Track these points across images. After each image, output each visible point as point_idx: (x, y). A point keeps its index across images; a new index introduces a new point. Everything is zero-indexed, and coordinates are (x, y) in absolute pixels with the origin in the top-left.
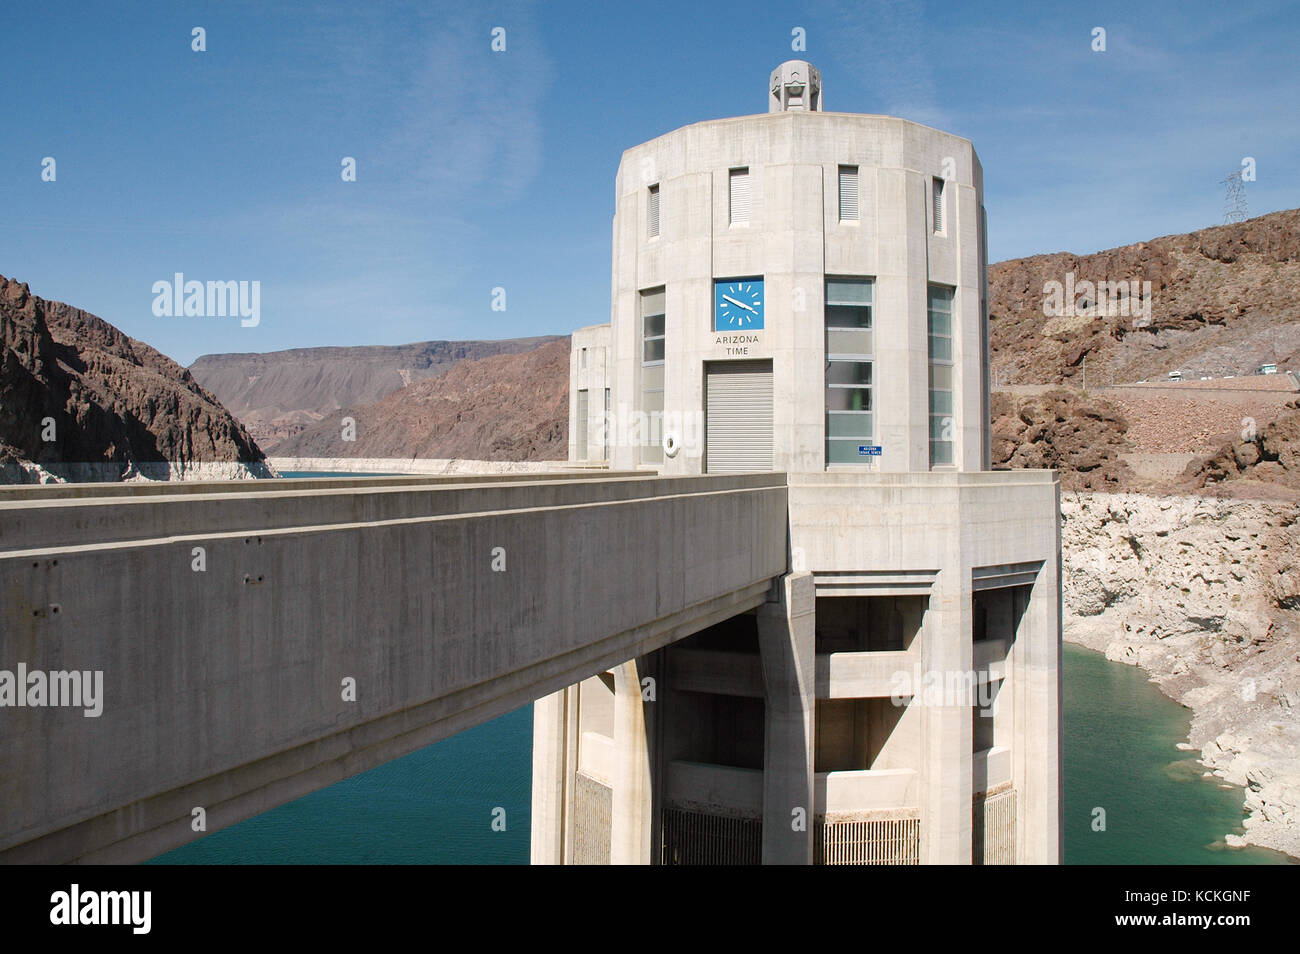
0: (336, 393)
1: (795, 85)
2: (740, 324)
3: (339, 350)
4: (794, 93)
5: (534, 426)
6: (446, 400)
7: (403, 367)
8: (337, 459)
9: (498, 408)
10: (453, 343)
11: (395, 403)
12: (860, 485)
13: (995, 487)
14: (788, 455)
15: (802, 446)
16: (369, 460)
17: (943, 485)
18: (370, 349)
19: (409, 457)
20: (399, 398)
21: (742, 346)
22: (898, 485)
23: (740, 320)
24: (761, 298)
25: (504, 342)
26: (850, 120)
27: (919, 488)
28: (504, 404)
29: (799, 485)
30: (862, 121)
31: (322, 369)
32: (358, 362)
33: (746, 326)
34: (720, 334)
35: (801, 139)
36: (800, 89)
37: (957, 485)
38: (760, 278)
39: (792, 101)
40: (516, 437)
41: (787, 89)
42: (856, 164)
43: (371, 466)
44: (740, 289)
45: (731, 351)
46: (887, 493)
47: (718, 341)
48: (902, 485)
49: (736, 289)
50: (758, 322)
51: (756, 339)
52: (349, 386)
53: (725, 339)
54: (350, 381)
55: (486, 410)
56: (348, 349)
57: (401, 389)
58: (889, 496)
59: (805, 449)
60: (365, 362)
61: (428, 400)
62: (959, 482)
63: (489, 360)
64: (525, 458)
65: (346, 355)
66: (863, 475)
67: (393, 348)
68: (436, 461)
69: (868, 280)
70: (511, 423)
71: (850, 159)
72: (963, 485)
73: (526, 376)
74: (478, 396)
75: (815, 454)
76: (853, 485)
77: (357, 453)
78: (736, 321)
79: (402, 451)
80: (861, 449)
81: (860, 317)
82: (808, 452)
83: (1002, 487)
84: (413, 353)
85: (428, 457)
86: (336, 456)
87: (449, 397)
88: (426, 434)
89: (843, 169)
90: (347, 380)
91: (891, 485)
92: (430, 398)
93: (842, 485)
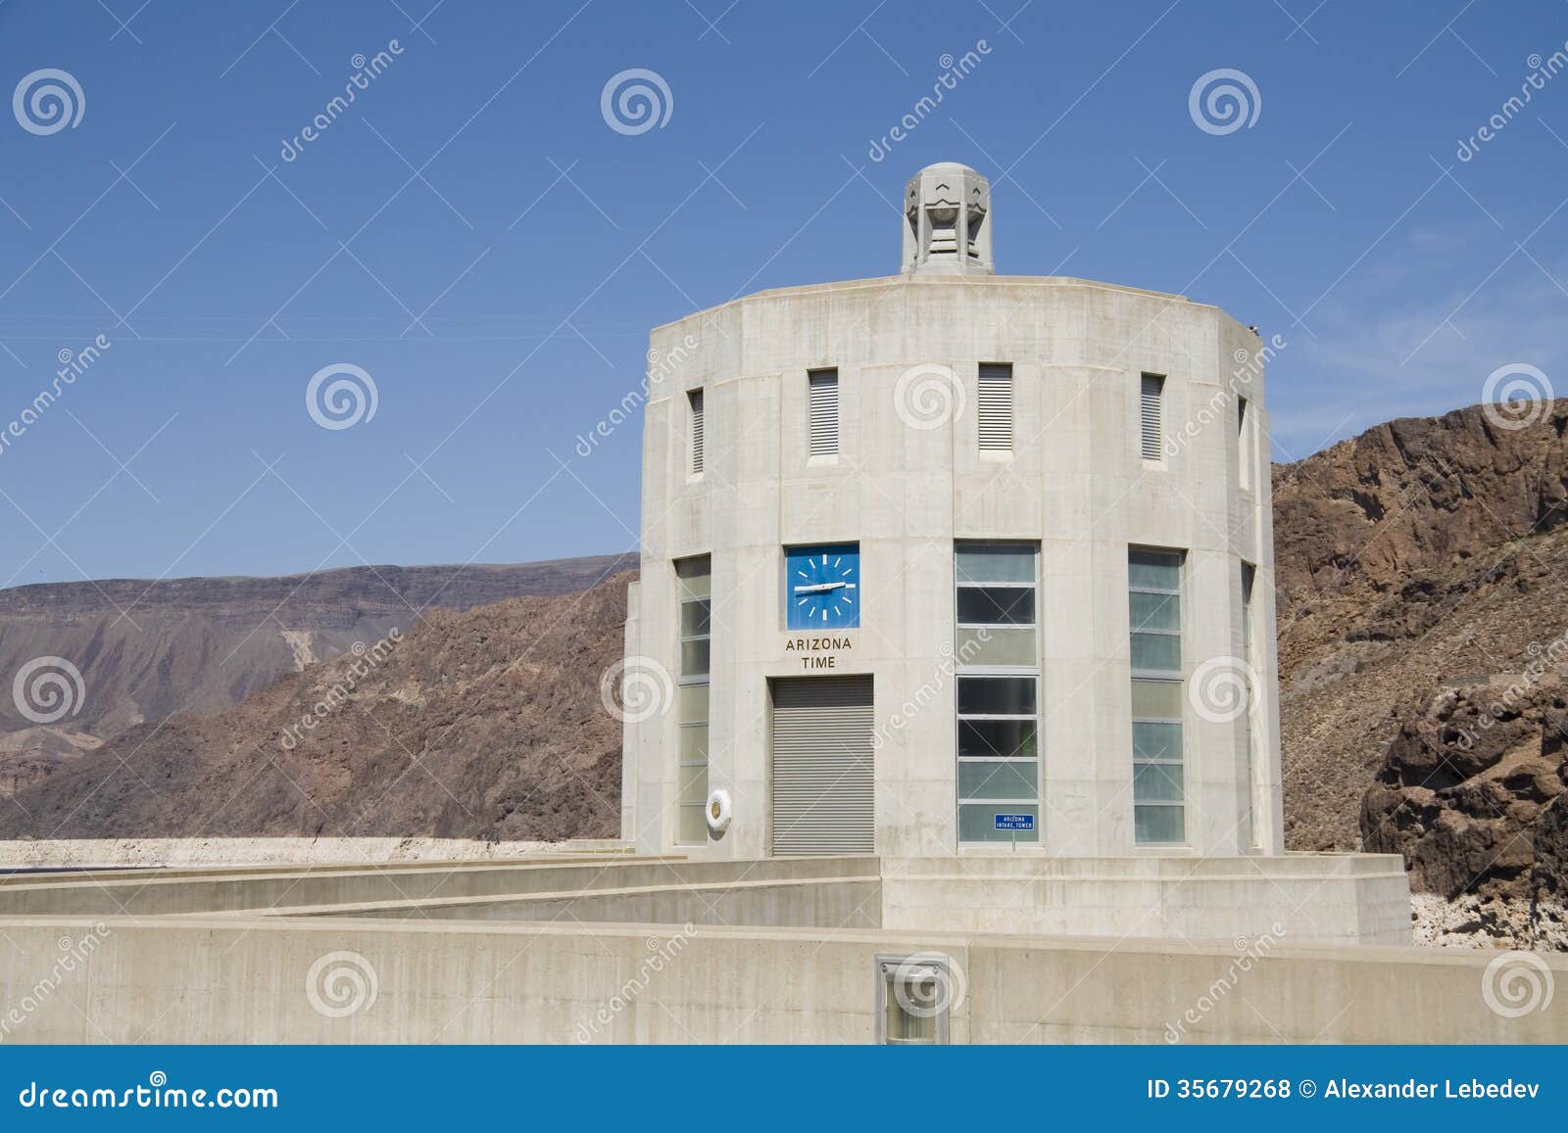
0: (133, 686)
1: (943, 205)
2: (825, 618)
3: (140, 585)
4: (942, 219)
5: (592, 760)
6: (394, 701)
7: (294, 625)
8: (133, 842)
9: (512, 719)
10: (411, 570)
11: (276, 710)
12: (996, 877)
13: (1231, 882)
14: (896, 829)
15: (919, 815)
16: (209, 841)
17: (1134, 878)
18: (217, 584)
19: (305, 834)
20: (283, 699)
21: (823, 654)
22: (1061, 877)
23: (825, 612)
24: (854, 578)
25: (526, 569)
26: (999, 290)
27: (1093, 882)
28: (527, 710)
29: (900, 877)
30: (1019, 292)
31: (100, 632)
32: (187, 613)
33: (833, 622)
34: (795, 635)
35: (918, 324)
36: (951, 213)
37: (1156, 878)
38: (851, 548)
39: (939, 233)
40: (552, 784)
41: (930, 212)
42: (1007, 360)
43: (213, 855)
44: (825, 563)
45: (809, 662)
46: (1040, 888)
47: (790, 646)
48: (1067, 877)
49: (819, 563)
50: (850, 615)
51: (847, 644)
52: (165, 669)
53: (800, 643)
54: (170, 657)
55: (484, 725)
56: (163, 585)
57: (287, 677)
58: (1045, 893)
59: (923, 820)
60: (205, 615)
61: (350, 702)
62: (1161, 872)
63: (491, 609)
64: (571, 833)
65: (159, 599)
66: (1002, 861)
67: (273, 581)
68: (368, 840)
69: (1031, 547)
70: (541, 752)
71: (999, 352)
72: (1166, 878)
73: (577, 646)
74: (468, 692)
75: (940, 829)
76: (989, 877)
77: (180, 826)
78: (818, 614)
79: (291, 818)
80: (1000, 819)
81: (1018, 605)
82: (929, 825)
83: (1246, 882)
84: (322, 591)
85: (351, 833)
86: (130, 835)
87: (400, 695)
88: (345, 779)
89: (988, 370)
90: (158, 660)
91: (1047, 877)
92: (356, 697)
93: (968, 877)
